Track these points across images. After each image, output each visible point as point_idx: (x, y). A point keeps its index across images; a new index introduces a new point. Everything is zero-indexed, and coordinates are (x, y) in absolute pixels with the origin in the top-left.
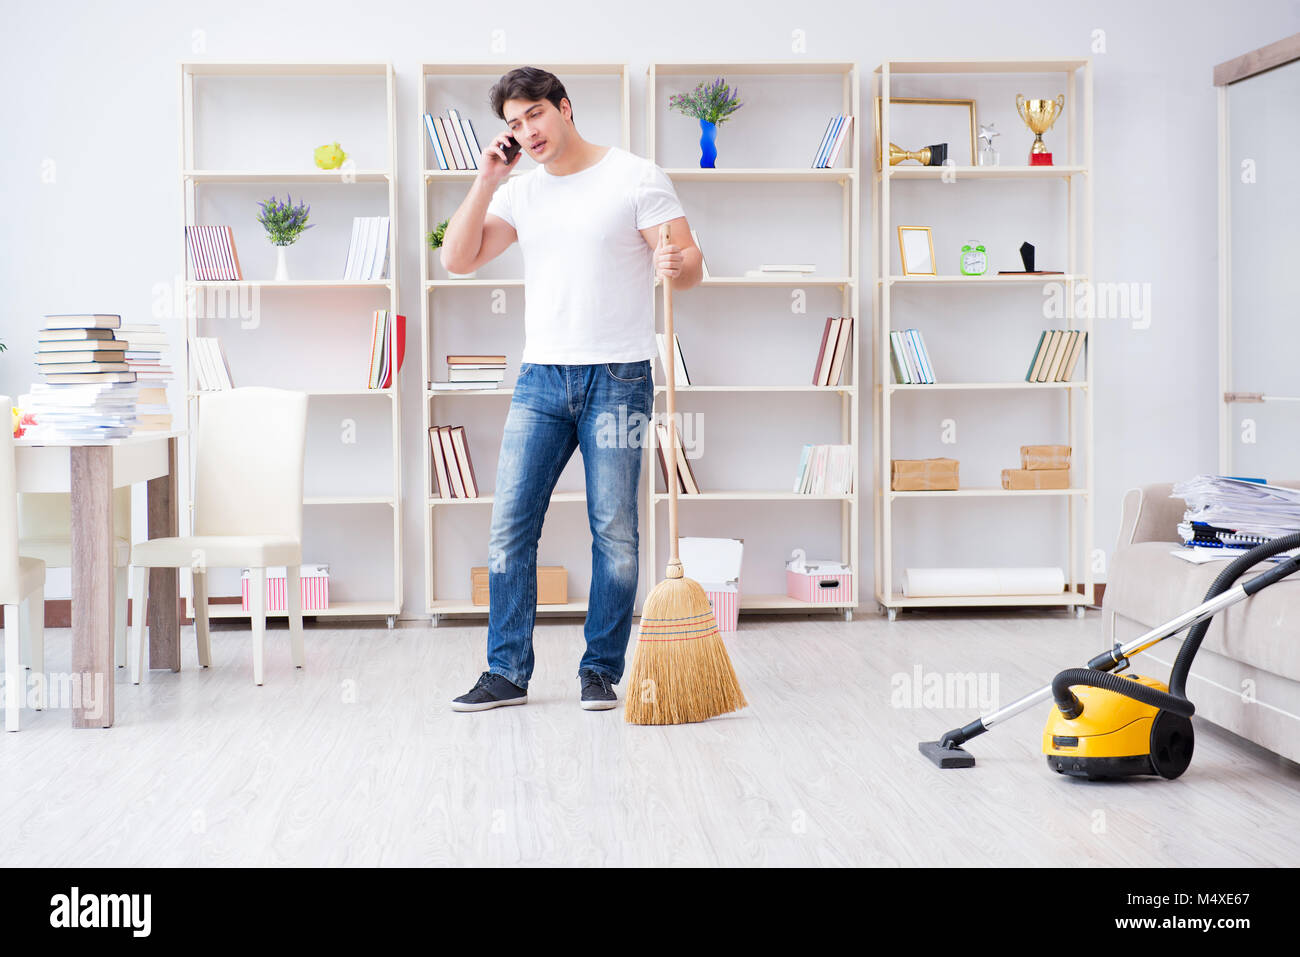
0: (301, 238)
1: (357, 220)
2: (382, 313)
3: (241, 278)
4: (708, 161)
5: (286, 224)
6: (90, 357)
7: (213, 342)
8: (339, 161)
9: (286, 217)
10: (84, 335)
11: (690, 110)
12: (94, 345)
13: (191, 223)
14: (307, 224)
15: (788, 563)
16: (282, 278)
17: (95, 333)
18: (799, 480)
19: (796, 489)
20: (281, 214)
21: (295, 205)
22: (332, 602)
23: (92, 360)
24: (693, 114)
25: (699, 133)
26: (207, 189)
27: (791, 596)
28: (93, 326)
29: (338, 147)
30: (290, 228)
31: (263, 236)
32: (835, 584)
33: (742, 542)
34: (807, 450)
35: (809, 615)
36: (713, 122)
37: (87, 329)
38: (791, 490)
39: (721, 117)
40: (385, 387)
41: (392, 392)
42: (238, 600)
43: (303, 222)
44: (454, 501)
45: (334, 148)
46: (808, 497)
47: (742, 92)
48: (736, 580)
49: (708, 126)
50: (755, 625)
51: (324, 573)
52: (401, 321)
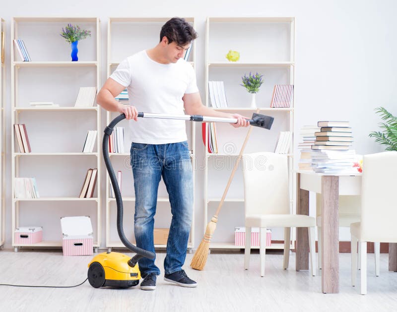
32: (26, 237)
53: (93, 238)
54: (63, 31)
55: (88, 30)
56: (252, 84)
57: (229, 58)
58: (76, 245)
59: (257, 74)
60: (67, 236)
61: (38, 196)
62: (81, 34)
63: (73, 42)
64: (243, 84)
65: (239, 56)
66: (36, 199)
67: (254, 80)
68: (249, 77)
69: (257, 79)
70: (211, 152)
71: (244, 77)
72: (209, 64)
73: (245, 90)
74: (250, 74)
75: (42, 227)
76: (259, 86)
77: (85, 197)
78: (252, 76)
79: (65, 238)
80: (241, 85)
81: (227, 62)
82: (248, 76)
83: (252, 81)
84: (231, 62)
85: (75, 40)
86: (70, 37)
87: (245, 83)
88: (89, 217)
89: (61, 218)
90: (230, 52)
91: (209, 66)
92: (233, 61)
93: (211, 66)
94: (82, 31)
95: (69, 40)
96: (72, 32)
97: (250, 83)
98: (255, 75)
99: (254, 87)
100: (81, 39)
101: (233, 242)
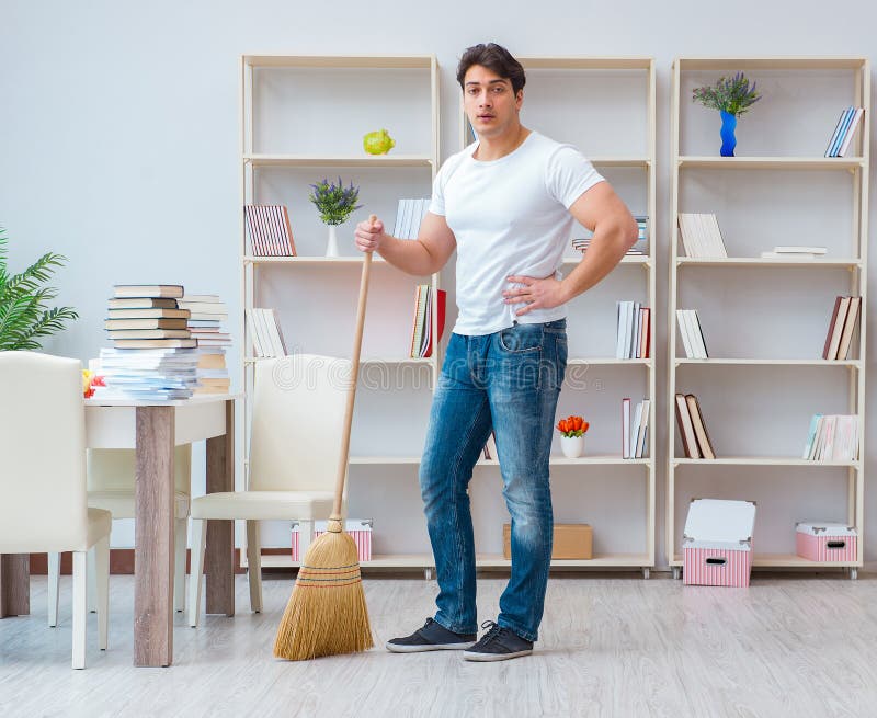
0: (350, 217)
1: (402, 202)
2: (425, 288)
3: (295, 255)
5: (337, 205)
6: (155, 324)
7: (268, 313)
8: (388, 147)
9: (337, 198)
10: (150, 304)
11: (712, 102)
12: (159, 313)
13: (249, 202)
14: (356, 204)
15: (797, 524)
16: (332, 254)
17: (159, 302)
18: (808, 447)
19: (806, 456)
20: (332, 195)
21: (346, 187)
22: (375, 554)
23: (157, 326)
24: (714, 106)
25: (720, 123)
26: (264, 172)
27: (800, 555)
28: (157, 294)
29: (385, 134)
30: (341, 208)
31: (315, 215)
33: (755, 503)
34: (817, 420)
35: (817, 573)
36: (733, 113)
37: (152, 298)
38: (801, 457)
39: (740, 109)
40: (426, 356)
41: (433, 361)
42: (288, 552)
43: (352, 203)
44: (489, 462)
45: (381, 135)
46: (816, 463)
47: (760, 84)
48: (749, 539)
49: (729, 117)
50: (766, 582)
51: (367, 528)
52: (442, 295)
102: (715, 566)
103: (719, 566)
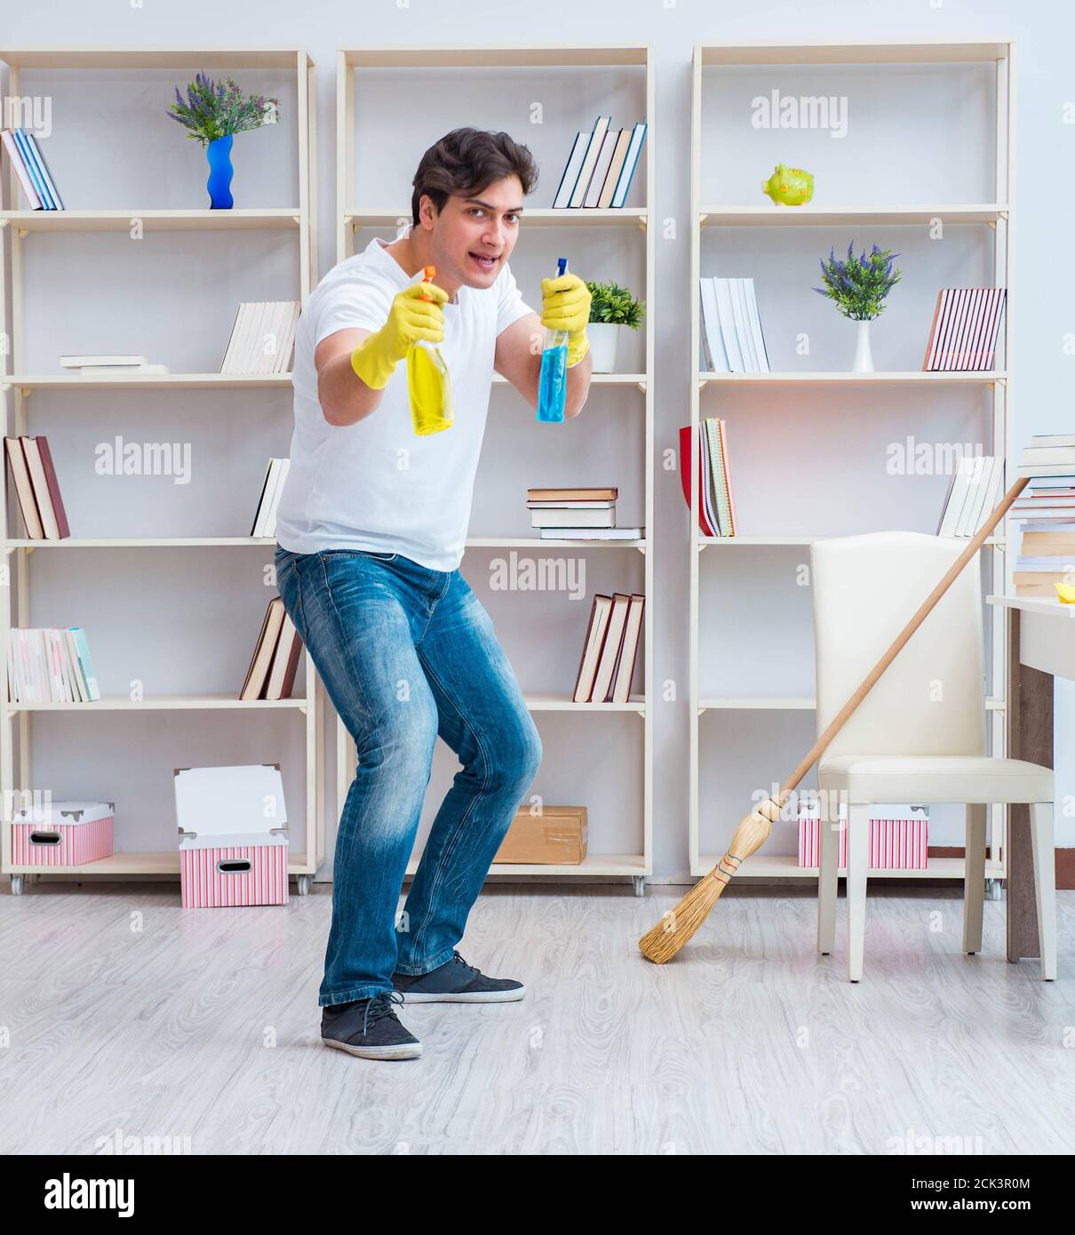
4: (221, 199)
11: (248, 121)
27: (106, 854)
32: (53, 839)
53: (286, 842)
54: (179, 98)
55: (267, 96)
56: (856, 288)
57: (774, 193)
58: (226, 867)
59: (875, 251)
60: (193, 835)
61: (95, 694)
62: (244, 110)
63: (213, 139)
64: (825, 287)
65: (811, 187)
66: (86, 706)
67: (864, 271)
68: (846, 262)
69: (875, 267)
70: (709, 534)
71: (828, 264)
72: (703, 217)
73: (832, 309)
74: (850, 253)
75: (112, 805)
76: (884, 296)
77: (263, 696)
78: (857, 256)
79: (186, 844)
80: (818, 290)
81: (769, 208)
82: (842, 258)
83: (856, 277)
84: (784, 209)
85: (221, 132)
86: (203, 124)
87: (831, 284)
88: (277, 767)
89: (177, 772)
90: (778, 172)
91: (702, 224)
92: (787, 204)
93: (710, 223)
94: (246, 101)
95: (201, 131)
96: (210, 104)
97: (850, 282)
98: (869, 252)
99: (865, 297)
100: (242, 126)
101: (792, 855)
102: (237, 873)
103: (243, 873)
